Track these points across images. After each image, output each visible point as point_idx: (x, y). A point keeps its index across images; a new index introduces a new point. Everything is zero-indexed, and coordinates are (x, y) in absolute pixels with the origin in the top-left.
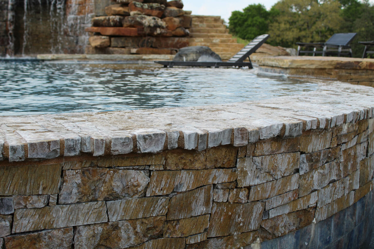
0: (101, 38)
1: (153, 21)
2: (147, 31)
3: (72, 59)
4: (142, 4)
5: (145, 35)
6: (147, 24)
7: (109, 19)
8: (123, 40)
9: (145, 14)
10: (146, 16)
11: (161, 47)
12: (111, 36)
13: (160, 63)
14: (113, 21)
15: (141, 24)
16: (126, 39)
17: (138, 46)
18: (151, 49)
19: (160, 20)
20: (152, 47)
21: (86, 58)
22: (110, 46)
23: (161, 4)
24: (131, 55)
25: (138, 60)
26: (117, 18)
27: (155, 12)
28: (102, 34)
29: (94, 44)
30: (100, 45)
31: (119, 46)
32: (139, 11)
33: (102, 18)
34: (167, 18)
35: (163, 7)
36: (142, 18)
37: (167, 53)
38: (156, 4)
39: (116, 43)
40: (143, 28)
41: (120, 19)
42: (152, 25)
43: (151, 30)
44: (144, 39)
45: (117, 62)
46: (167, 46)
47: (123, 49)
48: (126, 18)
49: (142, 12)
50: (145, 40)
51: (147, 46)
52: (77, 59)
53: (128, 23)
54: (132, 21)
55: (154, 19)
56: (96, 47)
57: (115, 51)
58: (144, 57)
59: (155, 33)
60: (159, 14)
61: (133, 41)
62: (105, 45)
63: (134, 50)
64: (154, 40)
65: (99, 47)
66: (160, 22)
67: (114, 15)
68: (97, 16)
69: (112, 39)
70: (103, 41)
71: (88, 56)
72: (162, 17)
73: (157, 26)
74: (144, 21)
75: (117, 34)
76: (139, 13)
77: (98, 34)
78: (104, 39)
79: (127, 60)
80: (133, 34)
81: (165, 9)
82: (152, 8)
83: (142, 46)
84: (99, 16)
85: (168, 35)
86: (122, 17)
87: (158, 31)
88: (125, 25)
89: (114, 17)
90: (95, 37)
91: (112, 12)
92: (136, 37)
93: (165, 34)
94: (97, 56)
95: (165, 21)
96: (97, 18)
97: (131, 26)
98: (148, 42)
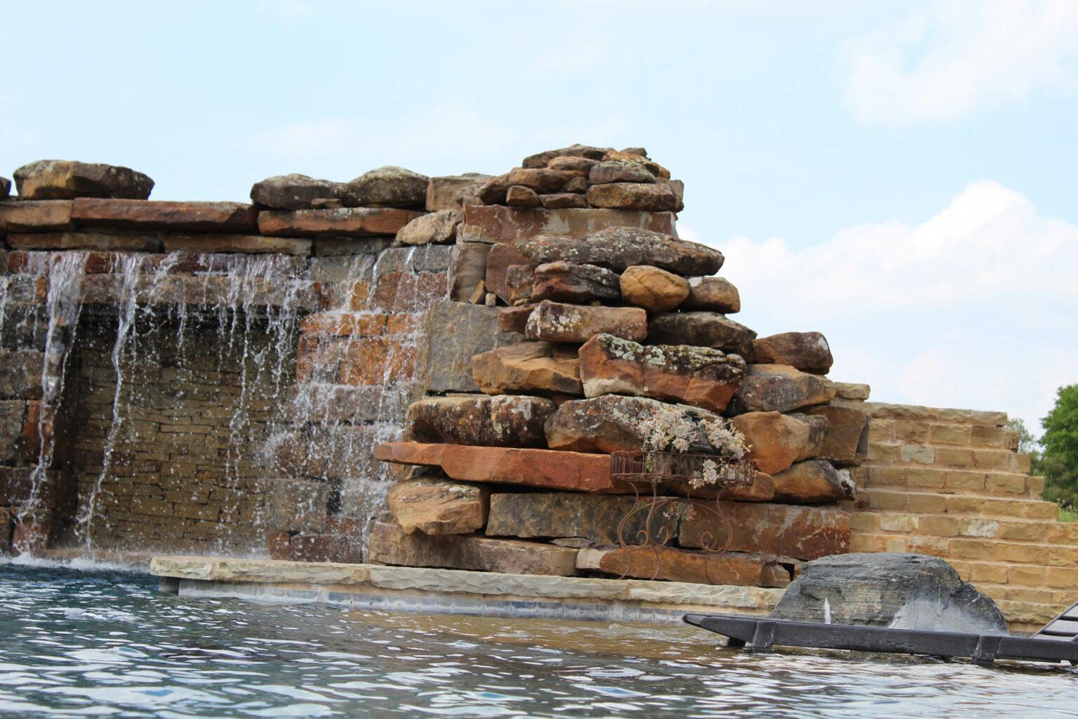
0: (443, 494)
1: (687, 425)
2: (658, 470)
3: (306, 583)
4: (641, 349)
5: (646, 490)
6: (658, 438)
7: (486, 410)
8: (544, 504)
9: (651, 395)
10: (656, 403)
11: (718, 545)
12: (488, 488)
13: (710, 624)
14: (505, 418)
15: (629, 436)
16: (559, 504)
17: (613, 536)
18: (672, 556)
19: (719, 420)
20: (674, 543)
21: (369, 584)
22: (481, 532)
23: (726, 351)
24: (576, 580)
25: (609, 601)
26: (523, 405)
27: (699, 387)
28: (451, 474)
29: (409, 520)
30: (440, 526)
31: (523, 534)
32: (625, 377)
33: (455, 402)
34: (751, 417)
35: (735, 364)
36: (635, 411)
37: (747, 581)
38: (705, 349)
39: (510, 520)
40: (640, 457)
41: (535, 408)
42: (681, 444)
43: (673, 469)
44: (640, 504)
45: (512, 610)
46: (746, 545)
47: (542, 548)
48: (564, 406)
49: (639, 385)
50: (644, 513)
51: (655, 541)
52: (326, 583)
53: (573, 433)
54: (589, 422)
55: (695, 418)
56: (418, 535)
57: (503, 555)
58: (639, 590)
59: (695, 483)
60: (715, 392)
61: (589, 515)
62: (461, 526)
63: (591, 558)
64: (687, 512)
65: (431, 531)
66: (718, 431)
67: (509, 392)
68: (431, 393)
69: (496, 499)
70: (455, 505)
71: (379, 573)
72: (731, 409)
73: (702, 451)
74: (644, 427)
75: (520, 479)
76: (625, 385)
77: (433, 473)
78: (459, 496)
79: (560, 601)
80: (589, 483)
81: (747, 372)
82: (683, 366)
83: (631, 540)
84: (443, 394)
85: (753, 491)
86: (544, 403)
87: (710, 473)
88: (557, 440)
89: (510, 399)
90: (419, 486)
91: (504, 378)
92: (605, 494)
93: (740, 487)
94: (420, 576)
95: (741, 427)
96: (432, 401)
97: (585, 445)
98: (658, 521)
